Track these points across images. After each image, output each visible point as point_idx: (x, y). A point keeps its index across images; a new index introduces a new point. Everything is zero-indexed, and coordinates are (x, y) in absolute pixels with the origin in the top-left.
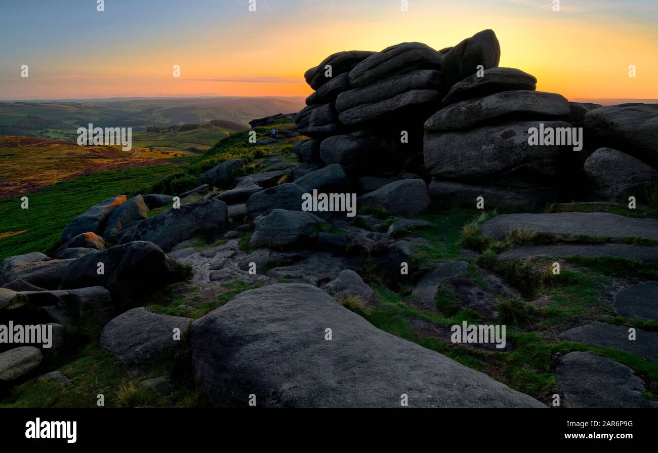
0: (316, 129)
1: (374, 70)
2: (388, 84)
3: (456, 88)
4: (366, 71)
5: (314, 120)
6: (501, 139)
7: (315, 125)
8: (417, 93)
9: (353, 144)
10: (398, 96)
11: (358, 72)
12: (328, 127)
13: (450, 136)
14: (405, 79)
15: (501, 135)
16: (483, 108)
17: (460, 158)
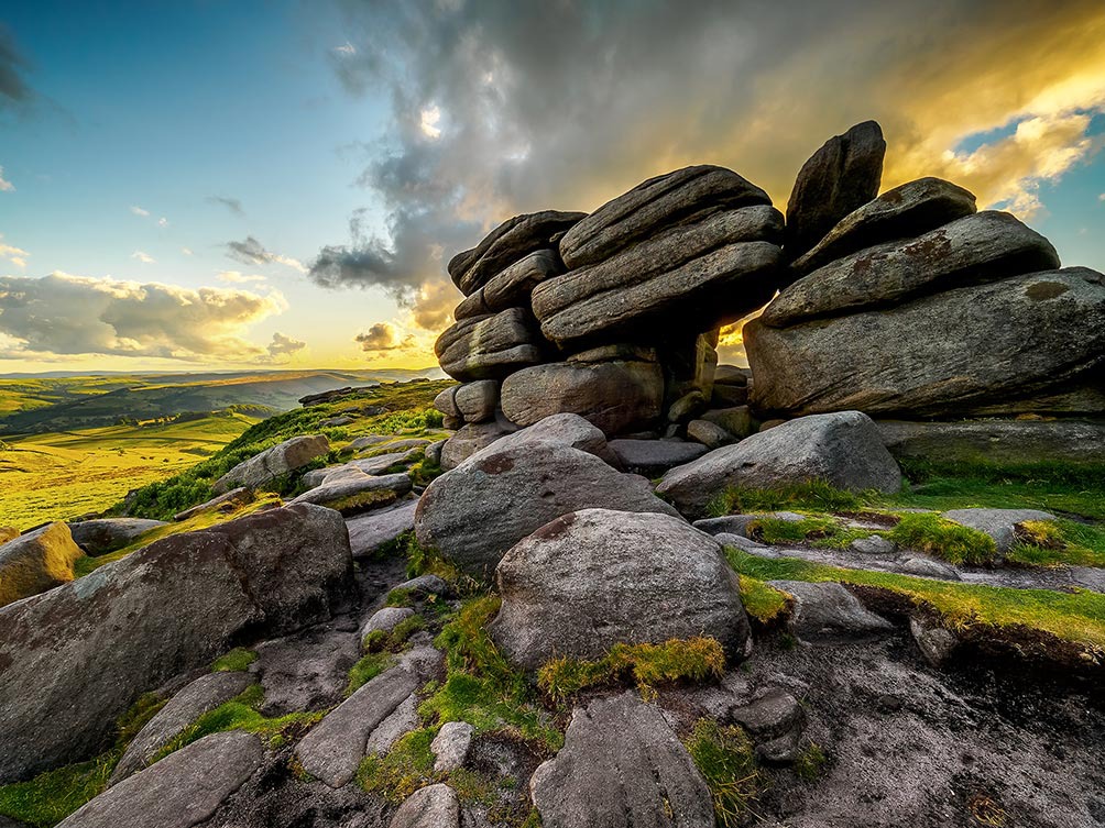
0: (489, 358)
1: (626, 223)
2: (668, 242)
3: (860, 218)
4: (603, 229)
5: (482, 342)
6: (1029, 303)
7: (483, 353)
8: (746, 248)
9: (586, 376)
10: (698, 261)
11: (585, 233)
12: (516, 351)
13: (860, 319)
14: (712, 225)
15: (1026, 294)
16: (954, 246)
17: (907, 362)
